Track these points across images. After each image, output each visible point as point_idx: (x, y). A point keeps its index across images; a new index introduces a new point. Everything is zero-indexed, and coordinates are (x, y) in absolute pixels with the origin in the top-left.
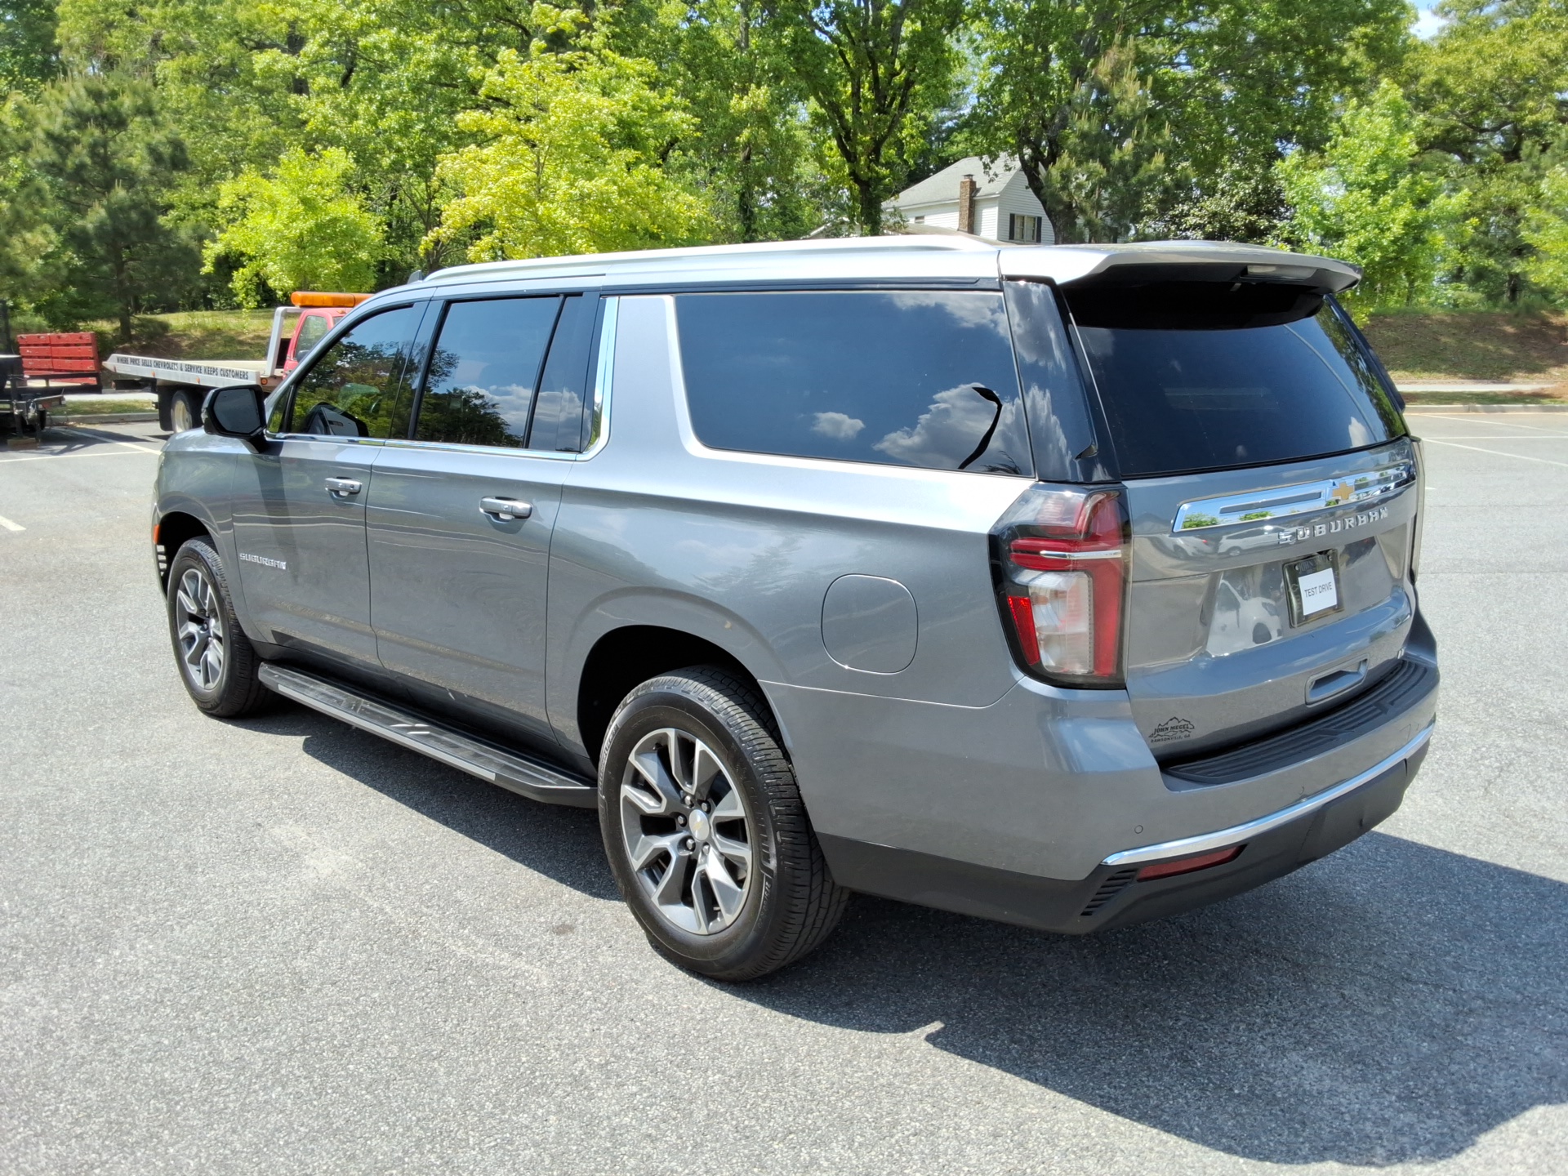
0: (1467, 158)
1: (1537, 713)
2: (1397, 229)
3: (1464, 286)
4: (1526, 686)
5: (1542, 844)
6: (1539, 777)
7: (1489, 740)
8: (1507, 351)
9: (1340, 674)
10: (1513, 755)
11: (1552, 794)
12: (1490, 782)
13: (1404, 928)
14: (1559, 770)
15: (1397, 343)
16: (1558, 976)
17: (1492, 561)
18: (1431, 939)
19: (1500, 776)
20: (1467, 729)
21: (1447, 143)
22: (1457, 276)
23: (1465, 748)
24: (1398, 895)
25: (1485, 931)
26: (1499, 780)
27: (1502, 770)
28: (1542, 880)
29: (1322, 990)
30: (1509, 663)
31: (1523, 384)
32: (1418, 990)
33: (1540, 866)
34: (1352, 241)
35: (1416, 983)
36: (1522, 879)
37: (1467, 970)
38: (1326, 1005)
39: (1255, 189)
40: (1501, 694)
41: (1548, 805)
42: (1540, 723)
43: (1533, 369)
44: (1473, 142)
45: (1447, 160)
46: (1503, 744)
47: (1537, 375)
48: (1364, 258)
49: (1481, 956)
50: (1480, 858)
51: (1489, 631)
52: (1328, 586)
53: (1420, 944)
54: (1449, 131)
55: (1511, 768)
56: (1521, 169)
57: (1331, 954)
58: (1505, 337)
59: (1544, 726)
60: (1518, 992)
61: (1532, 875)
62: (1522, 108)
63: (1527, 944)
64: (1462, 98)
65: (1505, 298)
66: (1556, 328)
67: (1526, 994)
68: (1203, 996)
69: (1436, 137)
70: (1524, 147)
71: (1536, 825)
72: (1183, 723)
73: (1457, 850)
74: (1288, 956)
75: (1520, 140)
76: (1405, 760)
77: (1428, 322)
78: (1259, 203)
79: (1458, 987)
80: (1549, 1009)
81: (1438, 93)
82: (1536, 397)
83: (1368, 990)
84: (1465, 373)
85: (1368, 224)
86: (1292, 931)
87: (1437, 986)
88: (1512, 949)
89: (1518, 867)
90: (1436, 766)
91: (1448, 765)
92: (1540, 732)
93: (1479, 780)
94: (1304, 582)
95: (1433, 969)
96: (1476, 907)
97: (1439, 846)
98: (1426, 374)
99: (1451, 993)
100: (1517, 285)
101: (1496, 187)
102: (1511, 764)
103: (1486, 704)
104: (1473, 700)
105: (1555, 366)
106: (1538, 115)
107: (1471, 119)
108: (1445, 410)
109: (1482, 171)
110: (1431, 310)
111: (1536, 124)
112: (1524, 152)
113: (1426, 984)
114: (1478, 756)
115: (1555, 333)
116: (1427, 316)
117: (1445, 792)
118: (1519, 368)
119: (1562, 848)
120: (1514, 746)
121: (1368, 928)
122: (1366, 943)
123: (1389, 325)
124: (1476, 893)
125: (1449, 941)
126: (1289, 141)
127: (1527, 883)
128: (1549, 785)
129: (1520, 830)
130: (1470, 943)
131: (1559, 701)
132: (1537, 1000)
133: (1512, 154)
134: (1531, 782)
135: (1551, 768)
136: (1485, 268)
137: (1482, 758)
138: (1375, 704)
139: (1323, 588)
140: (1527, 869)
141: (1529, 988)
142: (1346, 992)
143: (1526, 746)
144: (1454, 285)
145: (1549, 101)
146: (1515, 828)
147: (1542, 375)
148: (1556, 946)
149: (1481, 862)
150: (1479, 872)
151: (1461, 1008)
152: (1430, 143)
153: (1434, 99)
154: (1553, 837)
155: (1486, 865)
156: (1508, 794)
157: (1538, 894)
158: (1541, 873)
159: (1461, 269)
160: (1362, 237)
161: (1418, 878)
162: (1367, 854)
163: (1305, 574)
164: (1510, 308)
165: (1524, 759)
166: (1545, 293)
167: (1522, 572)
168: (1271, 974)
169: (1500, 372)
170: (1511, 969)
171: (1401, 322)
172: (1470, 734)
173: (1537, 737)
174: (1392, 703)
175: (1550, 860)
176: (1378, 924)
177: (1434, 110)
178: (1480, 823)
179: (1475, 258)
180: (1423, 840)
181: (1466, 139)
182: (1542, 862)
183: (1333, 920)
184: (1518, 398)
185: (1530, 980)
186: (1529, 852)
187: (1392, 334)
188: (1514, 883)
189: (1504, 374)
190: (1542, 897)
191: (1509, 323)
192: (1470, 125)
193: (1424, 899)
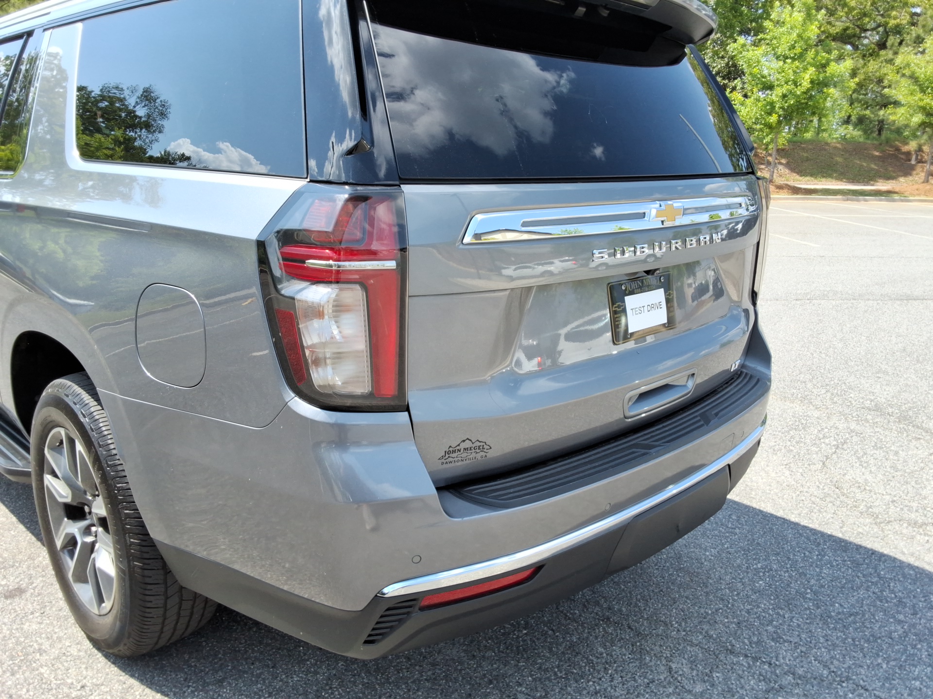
0: (856, 48)
1: (868, 402)
2: (806, 84)
3: (851, 127)
4: (863, 381)
5: (861, 513)
6: (865, 454)
7: (831, 423)
8: (873, 166)
9: (666, 388)
10: (847, 436)
11: (873, 469)
12: (827, 458)
13: (738, 594)
14: (881, 448)
15: (808, 159)
16: (862, 649)
17: (850, 292)
18: (758, 607)
19: (835, 452)
20: (816, 414)
21: (844, 38)
22: (847, 121)
23: (812, 429)
24: (738, 561)
25: (804, 598)
26: (834, 456)
27: (837, 447)
28: (859, 547)
29: (652, 663)
30: (853, 363)
31: (882, 186)
32: (738, 662)
33: (859, 533)
34: (779, 91)
35: (737, 655)
36: (842, 546)
37: (785, 641)
38: (653, 681)
39: (727, 64)
40: (844, 387)
41: (869, 477)
42: (870, 410)
43: (888, 178)
44: (859, 38)
45: (843, 49)
46: (841, 426)
47: (891, 181)
48: (786, 102)
49: (799, 625)
50: (810, 526)
51: (841, 340)
52: (659, 306)
53: (748, 612)
54: (845, 30)
55: (845, 446)
56: (887, 54)
57: (671, 622)
58: (873, 158)
59: (872, 413)
60: (825, 666)
61: (851, 543)
62: (889, 16)
63: (839, 613)
64: (853, 9)
65: (875, 135)
66: (904, 153)
67: (833, 668)
68: (546, 670)
69: (837, 33)
70: (889, 40)
71: (859, 496)
72: (478, 444)
73: (793, 518)
74: (632, 624)
75: (888, 36)
76: (729, 465)
77: (827, 147)
78: (729, 73)
79: (773, 660)
80: (851, 686)
81: (839, 5)
82: (889, 193)
83: (693, 663)
84: (847, 179)
85: (789, 81)
86: (643, 598)
87: (755, 659)
88: (825, 618)
89: (840, 535)
90: (789, 443)
91: (797, 443)
92: (869, 417)
93: (820, 455)
94: (631, 301)
95: (755, 639)
96: (801, 574)
97: (780, 514)
98: (824, 179)
99: (766, 667)
100: (881, 125)
101: (873, 66)
102: (845, 442)
103: (832, 394)
104: (823, 391)
105: (902, 176)
106: (898, 20)
107: (859, 23)
108: (833, 200)
109: (864, 56)
110: (829, 141)
111: (897, 26)
112: (889, 44)
113: (746, 656)
114: (821, 436)
115: (903, 156)
116: (827, 144)
117: (792, 465)
118: (880, 177)
119: (877, 517)
120: (849, 428)
121: (707, 593)
122: (702, 611)
123: (803, 149)
124: (803, 560)
125: (774, 609)
126: (749, 35)
127: (845, 551)
128: (872, 461)
129: (846, 500)
130: (791, 611)
131: (885, 393)
132: (840, 676)
133: (882, 45)
134: (859, 458)
135: (875, 447)
136: (864, 116)
137: (824, 437)
138: (700, 415)
139: (652, 307)
140: (846, 537)
141: (835, 662)
142: (673, 666)
143: (858, 428)
144: (844, 126)
145: (906, 12)
146: (842, 498)
147: (894, 181)
148: (864, 615)
149: (811, 530)
150: (808, 539)
151: (772, 685)
152: (834, 36)
153: (836, 9)
154: (871, 507)
155: (814, 532)
156: (840, 468)
157: (853, 562)
158: (858, 541)
159: (849, 117)
160: (784, 90)
161: (758, 543)
162: (721, 521)
163: (632, 293)
164: (876, 140)
165: (855, 439)
166: (899, 131)
167: (869, 300)
168: (613, 644)
169: (870, 178)
170: (822, 640)
171: (810, 147)
172: (818, 418)
173: (867, 421)
174: (716, 414)
175: (867, 528)
176: (717, 590)
177: (836, 16)
178: (815, 493)
179: (857, 111)
180: (768, 507)
181: (854, 36)
182: (860, 530)
183: (680, 586)
184: (878, 194)
185: (837, 653)
186: (851, 521)
187: (805, 155)
188: (835, 550)
189: (871, 180)
190: (857, 564)
191: (876, 149)
192: (858, 26)
193: (759, 565)
